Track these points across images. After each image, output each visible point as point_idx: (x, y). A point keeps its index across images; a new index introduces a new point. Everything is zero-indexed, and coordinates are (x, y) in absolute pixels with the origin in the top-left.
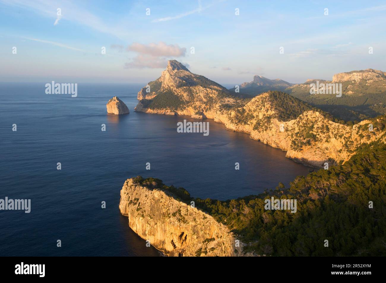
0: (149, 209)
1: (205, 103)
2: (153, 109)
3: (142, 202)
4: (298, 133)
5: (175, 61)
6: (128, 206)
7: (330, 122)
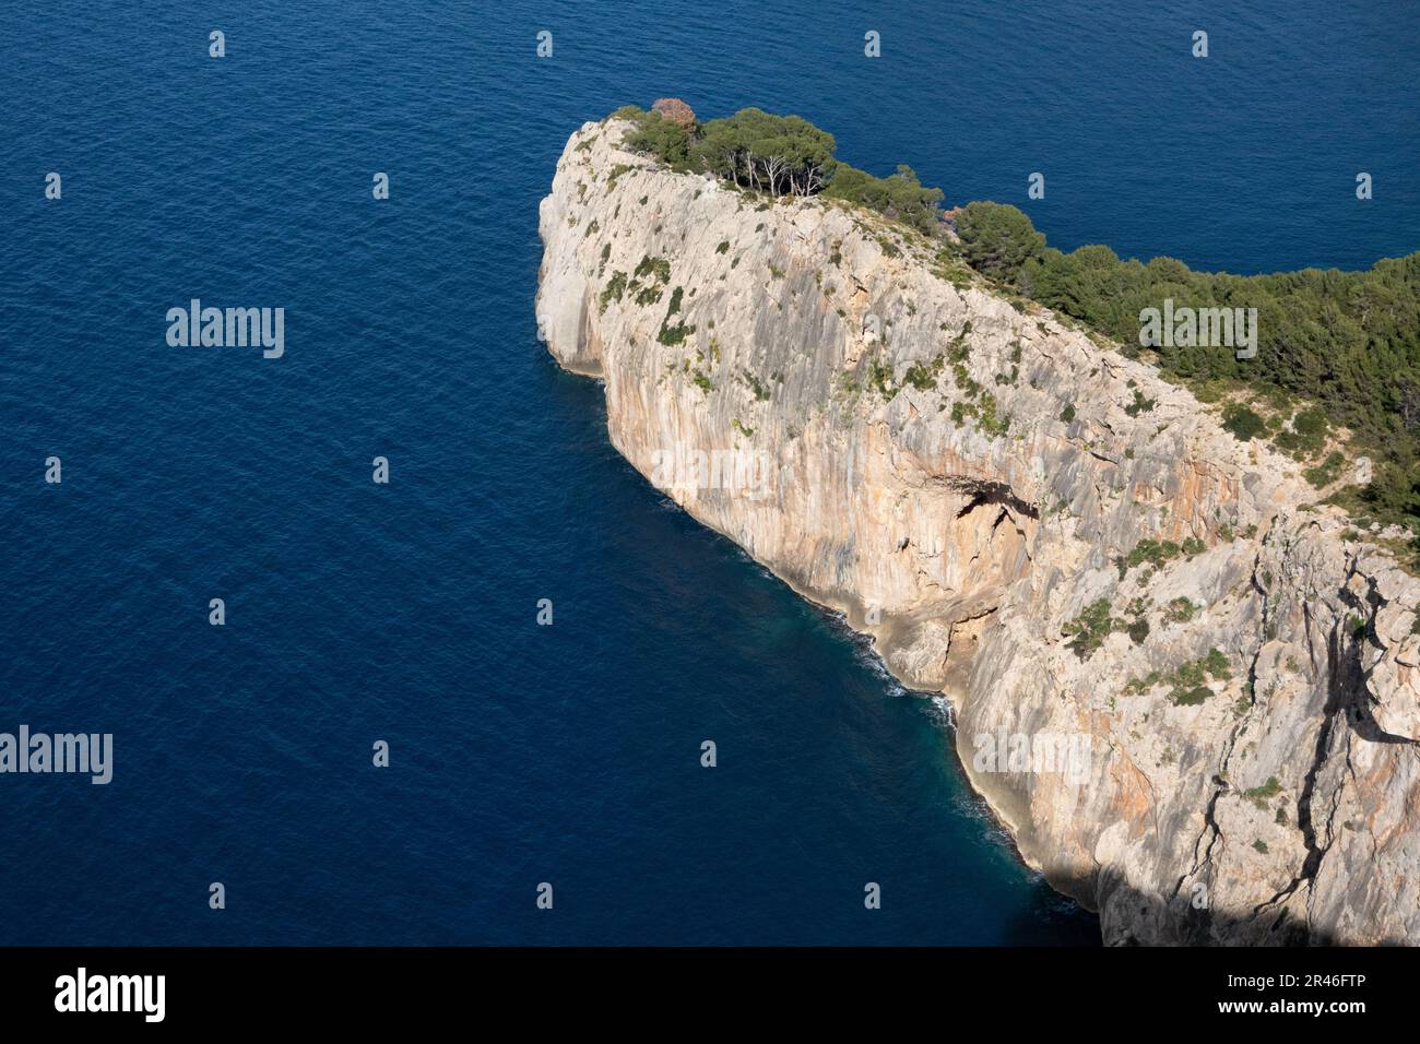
0: (749, 337)
3: (696, 283)
6: (602, 310)
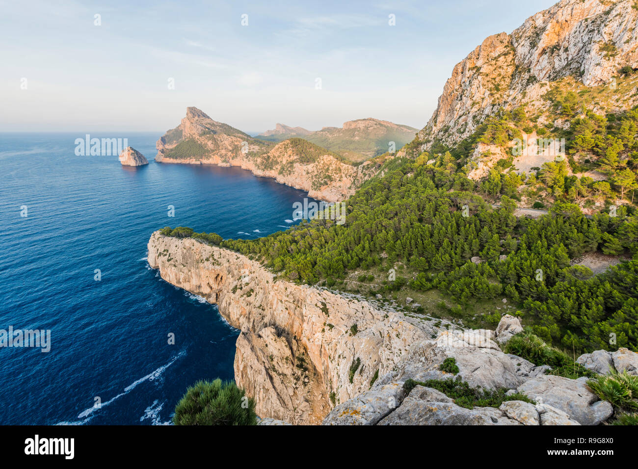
0: (181, 258)
1: (231, 151)
2: (176, 158)
3: (173, 252)
4: (317, 175)
5: (194, 108)
6: (158, 258)
7: (342, 164)
